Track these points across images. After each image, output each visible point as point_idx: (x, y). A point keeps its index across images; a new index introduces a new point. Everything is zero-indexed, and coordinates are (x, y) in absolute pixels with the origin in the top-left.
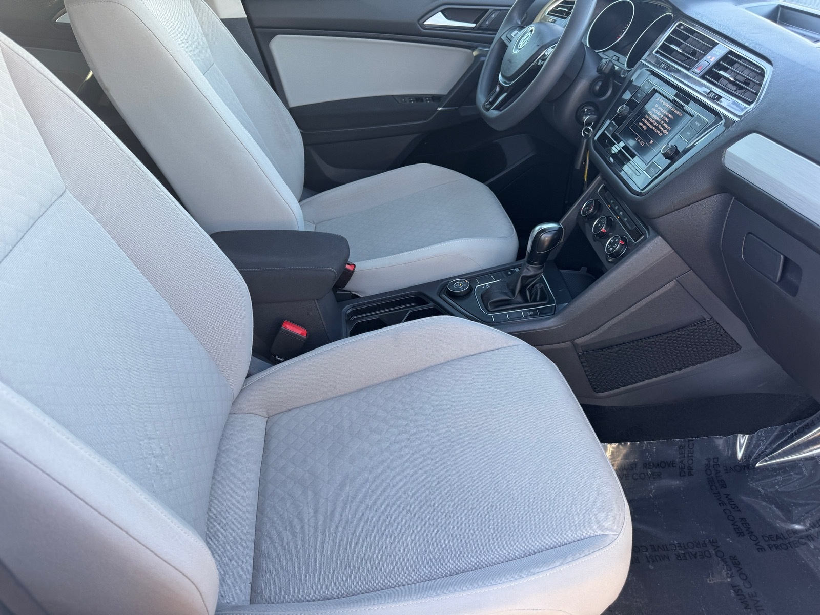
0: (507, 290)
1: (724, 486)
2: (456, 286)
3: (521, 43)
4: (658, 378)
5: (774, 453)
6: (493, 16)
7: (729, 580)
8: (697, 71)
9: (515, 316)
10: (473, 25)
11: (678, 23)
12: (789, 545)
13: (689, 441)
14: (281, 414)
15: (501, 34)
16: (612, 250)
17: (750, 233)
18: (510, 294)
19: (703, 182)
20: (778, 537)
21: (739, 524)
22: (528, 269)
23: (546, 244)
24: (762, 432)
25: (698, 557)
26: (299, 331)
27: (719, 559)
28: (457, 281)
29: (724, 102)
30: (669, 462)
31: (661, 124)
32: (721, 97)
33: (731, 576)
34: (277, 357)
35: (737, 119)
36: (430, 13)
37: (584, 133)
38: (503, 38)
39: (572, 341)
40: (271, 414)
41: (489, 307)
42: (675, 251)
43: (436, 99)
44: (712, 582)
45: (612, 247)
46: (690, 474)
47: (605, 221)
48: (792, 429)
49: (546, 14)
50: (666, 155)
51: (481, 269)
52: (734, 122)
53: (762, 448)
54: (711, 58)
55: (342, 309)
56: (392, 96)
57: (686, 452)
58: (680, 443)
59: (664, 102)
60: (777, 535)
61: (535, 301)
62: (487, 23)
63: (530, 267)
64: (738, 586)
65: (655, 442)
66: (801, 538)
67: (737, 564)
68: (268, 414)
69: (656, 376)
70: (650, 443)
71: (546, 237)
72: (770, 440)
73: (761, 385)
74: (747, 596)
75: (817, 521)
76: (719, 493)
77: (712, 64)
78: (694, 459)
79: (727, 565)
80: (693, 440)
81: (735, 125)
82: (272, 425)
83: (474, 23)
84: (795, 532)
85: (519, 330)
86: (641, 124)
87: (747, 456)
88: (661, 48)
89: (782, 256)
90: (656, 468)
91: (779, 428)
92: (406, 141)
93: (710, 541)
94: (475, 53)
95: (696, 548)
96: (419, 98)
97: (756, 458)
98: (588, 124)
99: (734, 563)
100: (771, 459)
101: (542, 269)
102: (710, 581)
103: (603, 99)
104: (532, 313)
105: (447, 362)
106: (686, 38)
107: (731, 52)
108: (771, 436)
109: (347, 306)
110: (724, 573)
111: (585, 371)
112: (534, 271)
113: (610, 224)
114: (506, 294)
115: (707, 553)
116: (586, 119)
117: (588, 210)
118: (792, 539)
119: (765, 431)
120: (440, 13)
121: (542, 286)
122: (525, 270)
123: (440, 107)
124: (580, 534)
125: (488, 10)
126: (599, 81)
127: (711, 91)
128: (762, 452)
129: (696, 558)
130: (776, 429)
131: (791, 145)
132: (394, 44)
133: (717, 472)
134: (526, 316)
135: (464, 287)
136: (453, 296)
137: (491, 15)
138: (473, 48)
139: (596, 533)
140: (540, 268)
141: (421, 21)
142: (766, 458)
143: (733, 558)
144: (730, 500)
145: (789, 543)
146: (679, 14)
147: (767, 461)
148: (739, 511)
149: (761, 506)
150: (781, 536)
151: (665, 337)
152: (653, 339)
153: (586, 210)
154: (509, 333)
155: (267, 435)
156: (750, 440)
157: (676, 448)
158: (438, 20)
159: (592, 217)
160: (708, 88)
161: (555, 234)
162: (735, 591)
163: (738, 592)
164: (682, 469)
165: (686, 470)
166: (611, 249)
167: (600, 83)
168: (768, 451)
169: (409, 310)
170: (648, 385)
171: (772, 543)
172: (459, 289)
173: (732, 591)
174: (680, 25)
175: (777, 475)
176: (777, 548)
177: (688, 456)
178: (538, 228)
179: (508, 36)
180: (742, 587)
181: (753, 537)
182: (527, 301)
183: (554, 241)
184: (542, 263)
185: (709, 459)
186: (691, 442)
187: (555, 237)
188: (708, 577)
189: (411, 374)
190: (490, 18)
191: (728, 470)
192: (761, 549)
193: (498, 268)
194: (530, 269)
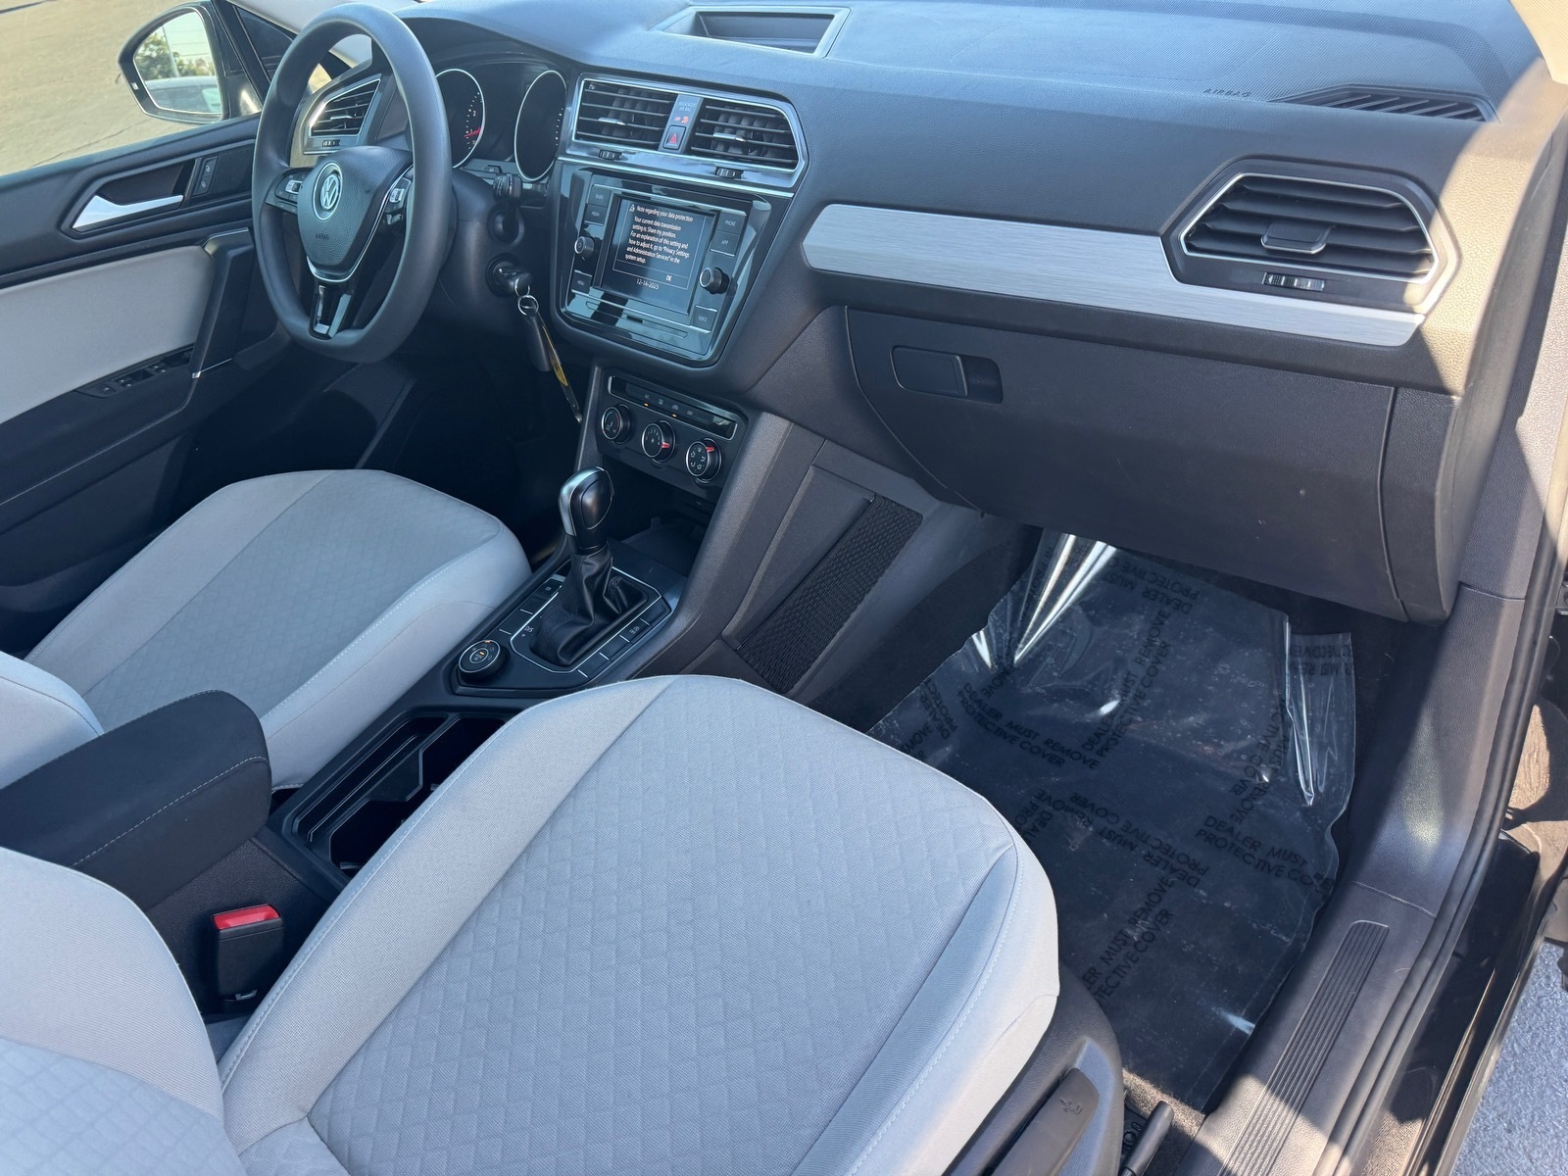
0: (572, 617)
1: (998, 716)
2: (476, 659)
3: (326, 198)
4: (849, 621)
5: (1024, 632)
6: (208, 170)
7: (1091, 829)
8: (673, 144)
9: (615, 648)
10: (179, 198)
11: (583, 82)
12: (1115, 737)
13: (926, 683)
14: (331, 1090)
15: (260, 196)
16: (703, 468)
17: (895, 347)
18: (581, 619)
19: (792, 306)
20: (1098, 735)
21: (1049, 751)
22: (587, 563)
23: (594, 510)
24: (992, 617)
25: (1039, 828)
26: (256, 918)
27: (1063, 811)
28: (470, 651)
29: (747, 176)
30: (921, 729)
31: (666, 245)
32: (741, 171)
33: (1090, 823)
34: (239, 997)
35: (790, 195)
36: (74, 203)
37: (523, 309)
38: (271, 201)
39: (719, 636)
40: (310, 1106)
41: (564, 660)
42: (796, 423)
43: (173, 359)
44: (1077, 847)
45: (698, 462)
46: (954, 728)
47: (658, 431)
48: (1023, 588)
49: (310, 134)
50: (712, 289)
51: (491, 610)
52: (787, 201)
53: (1006, 636)
54: (682, 119)
55: (280, 831)
56: (74, 391)
57: (933, 701)
58: (918, 695)
59: (647, 210)
60: (1096, 734)
61: (625, 610)
62: (204, 185)
63: (588, 559)
64: (1106, 828)
65: (891, 713)
66: (1122, 717)
67: (1084, 803)
68: (303, 1111)
69: (846, 620)
70: (886, 719)
71: (589, 499)
72: (1008, 620)
73: (962, 553)
74: (1122, 833)
75: (1125, 685)
76: (999, 729)
77: (689, 127)
78: (945, 704)
79: (1076, 813)
80: (930, 680)
81: (794, 204)
82: (329, 1124)
83: (175, 193)
84: (1111, 715)
85: (639, 666)
86: (627, 256)
87: (997, 657)
88: (579, 127)
89: (958, 358)
90: (913, 748)
91: (1009, 597)
92: (158, 463)
93: (1035, 796)
94: (210, 249)
95: (1029, 819)
96: (137, 374)
97: (1007, 655)
98: (522, 291)
99: (1080, 804)
100: (1025, 643)
101: (609, 553)
102: (1073, 847)
103: (517, 241)
104: (637, 628)
105: (576, 787)
106: (610, 101)
107: (706, 101)
108: (1006, 613)
109: (286, 820)
110: (1080, 824)
111: (757, 671)
112: (599, 561)
113: (668, 431)
114: (575, 624)
115: (1044, 815)
116: (515, 284)
117: (616, 426)
118: (1113, 727)
119: (995, 612)
120: (97, 198)
121: (620, 579)
122: (584, 567)
123: (196, 372)
124: (973, 883)
125: (192, 161)
126: (498, 214)
127: (718, 168)
128: (1010, 641)
129: (1038, 831)
130: (1006, 601)
131: (893, 202)
132: (26, 289)
133: (979, 702)
134: (633, 639)
135: (493, 654)
136: (481, 679)
137: (202, 169)
138: (200, 241)
139: (990, 865)
140: (605, 553)
141: (65, 226)
142: (1020, 646)
143: (1076, 798)
144: (1016, 728)
145: (1114, 734)
146: (574, 69)
147: (1022, 649)
148: (1037, 734)
149: (1054, 709)
150: (1101, 732)
151: (832, 555)
152: (821, 568)
153: (612, 429)
154: (627, 679)
155: (333, 1148)
156: (987, 635)
157: (918, 704)
158: (98, 211)
159: (630, 434)
160: (711, 164)
161: (599, 487)
162: (1107, 838)
163: (1111, 836)
164: (941, 728)
165: (947, 727)
166: (699, 467)
167: (500, 219)
168: (1015, 635)
169: (418, 751)
170: (843, 638)
171: (1097, 747)
172: (487, 662)
173: (1104, 840)
174: (587, 84)
175: (1045, 659)
176: (1107, 749)
177: (938, 705)
178: (566, 491)
179: (280, 194)
180: (1110, 827)
181: (1076, 756)
182: (614, 617)
183: (602, 500)
184: (602, 544)
185: (960, 693)
186: (929, 684)
187: (602, 491)
188: (1068, 844)
189: (529, 848)
190: (205, 175)
191: (988, 691)
192: (1093, 764)
193: (522, 591)
194: (590, 561)
